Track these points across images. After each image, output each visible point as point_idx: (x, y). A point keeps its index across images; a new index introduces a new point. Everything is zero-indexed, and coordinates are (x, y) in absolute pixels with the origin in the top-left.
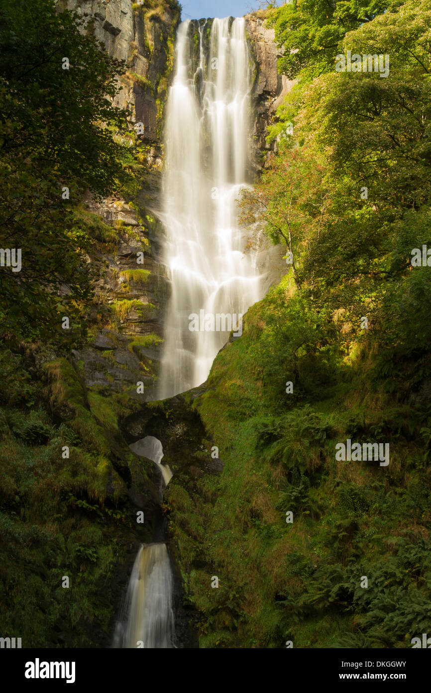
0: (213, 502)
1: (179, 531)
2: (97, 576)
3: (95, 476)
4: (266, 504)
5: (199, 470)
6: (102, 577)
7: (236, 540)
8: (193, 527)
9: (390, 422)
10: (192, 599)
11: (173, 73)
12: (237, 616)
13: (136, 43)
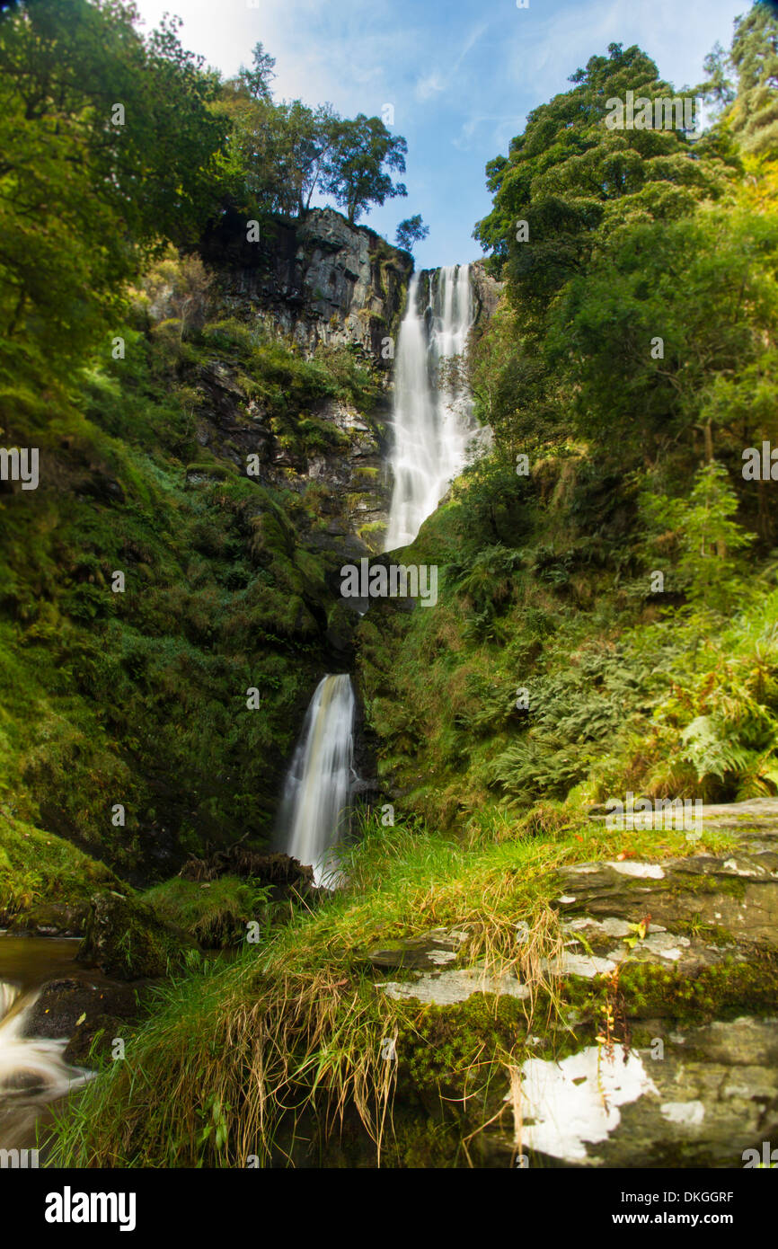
0: (403, 637)
1: (365, 662)
2: (279, 703)
3: (285, 612)
4: (452, 634)
5: (390, 608)
6: (285, 704)
7: (422, 669)
8: (379, 657)
9: (580, 551)
10: (372, 725)
11: (405, 311)
12: (417, 741)
13: (373, 287)
